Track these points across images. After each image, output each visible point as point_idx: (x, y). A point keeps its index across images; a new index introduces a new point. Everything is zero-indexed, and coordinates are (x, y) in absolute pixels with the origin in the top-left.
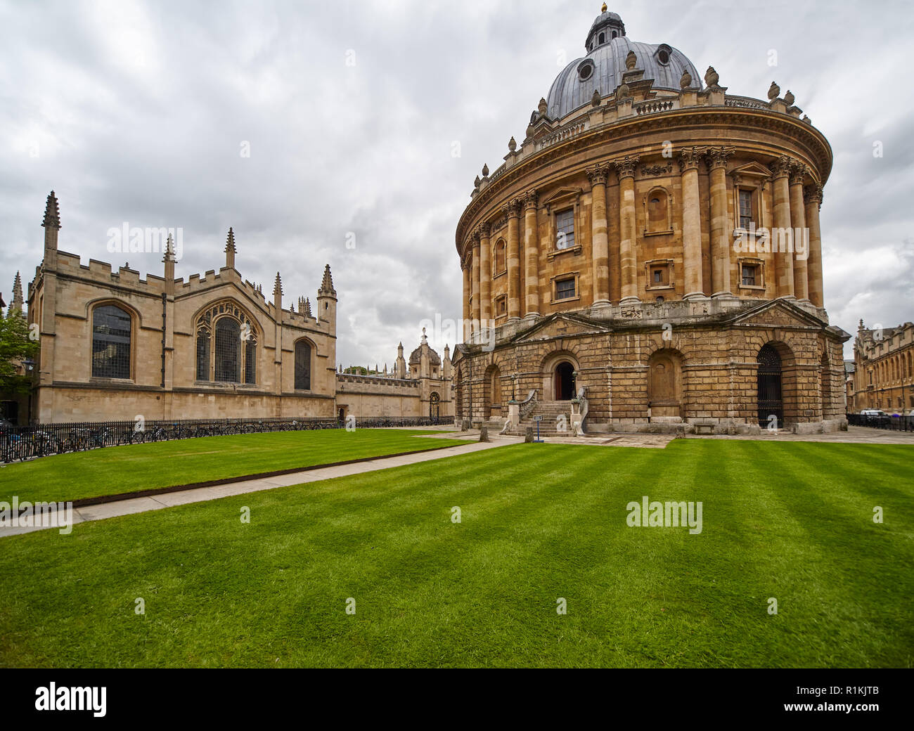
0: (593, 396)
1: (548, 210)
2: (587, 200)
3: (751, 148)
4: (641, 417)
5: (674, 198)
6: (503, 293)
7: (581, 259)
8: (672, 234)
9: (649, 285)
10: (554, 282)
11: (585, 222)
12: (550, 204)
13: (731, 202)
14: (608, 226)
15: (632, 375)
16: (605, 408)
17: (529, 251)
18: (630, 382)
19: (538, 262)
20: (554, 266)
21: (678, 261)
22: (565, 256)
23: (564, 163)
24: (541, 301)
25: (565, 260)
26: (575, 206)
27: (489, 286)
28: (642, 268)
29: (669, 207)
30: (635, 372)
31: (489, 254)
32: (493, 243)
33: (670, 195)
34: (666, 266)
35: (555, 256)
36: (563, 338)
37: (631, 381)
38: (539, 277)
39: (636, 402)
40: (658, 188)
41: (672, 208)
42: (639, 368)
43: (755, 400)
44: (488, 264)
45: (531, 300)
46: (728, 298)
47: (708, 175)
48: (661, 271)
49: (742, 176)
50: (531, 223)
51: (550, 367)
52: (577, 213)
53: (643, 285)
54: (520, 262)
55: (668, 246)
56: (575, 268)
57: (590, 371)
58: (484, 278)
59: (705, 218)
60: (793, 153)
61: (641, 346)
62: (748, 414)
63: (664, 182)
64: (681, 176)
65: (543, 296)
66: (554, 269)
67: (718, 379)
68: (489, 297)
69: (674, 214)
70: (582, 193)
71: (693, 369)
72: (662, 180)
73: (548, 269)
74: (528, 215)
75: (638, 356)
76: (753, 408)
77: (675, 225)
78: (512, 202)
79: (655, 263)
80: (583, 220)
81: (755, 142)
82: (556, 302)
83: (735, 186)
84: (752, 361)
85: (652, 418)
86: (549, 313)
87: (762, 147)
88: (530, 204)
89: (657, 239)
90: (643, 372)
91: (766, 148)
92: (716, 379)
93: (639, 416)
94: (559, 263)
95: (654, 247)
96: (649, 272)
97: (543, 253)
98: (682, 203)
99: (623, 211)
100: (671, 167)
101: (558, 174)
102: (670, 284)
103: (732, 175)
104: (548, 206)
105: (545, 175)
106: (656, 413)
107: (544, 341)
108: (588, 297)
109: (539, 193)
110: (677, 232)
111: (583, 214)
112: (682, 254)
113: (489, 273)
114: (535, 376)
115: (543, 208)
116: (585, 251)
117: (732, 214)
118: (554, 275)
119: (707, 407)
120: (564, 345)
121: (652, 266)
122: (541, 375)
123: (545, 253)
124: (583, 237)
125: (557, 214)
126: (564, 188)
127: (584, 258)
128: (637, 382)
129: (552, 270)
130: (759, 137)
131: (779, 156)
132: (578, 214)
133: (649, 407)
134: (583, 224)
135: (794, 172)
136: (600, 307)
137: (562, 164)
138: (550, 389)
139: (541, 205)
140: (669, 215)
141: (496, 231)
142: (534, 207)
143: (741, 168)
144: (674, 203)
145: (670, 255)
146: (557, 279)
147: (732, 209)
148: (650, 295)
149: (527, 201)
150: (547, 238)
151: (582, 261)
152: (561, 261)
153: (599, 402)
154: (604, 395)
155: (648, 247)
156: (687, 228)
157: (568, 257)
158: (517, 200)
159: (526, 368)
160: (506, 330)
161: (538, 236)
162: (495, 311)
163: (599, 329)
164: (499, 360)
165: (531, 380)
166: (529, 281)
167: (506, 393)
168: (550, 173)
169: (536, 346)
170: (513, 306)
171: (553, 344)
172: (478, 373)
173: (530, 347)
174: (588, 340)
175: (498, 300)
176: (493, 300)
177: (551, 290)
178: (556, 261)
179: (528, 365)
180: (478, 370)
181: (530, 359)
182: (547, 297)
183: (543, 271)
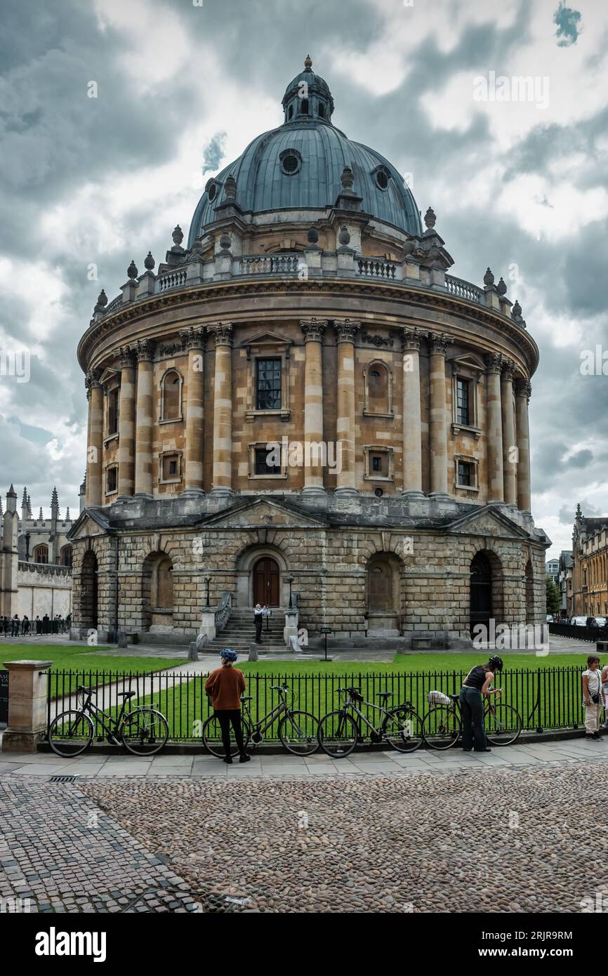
0: (305, 604)
1: (249, 353)
2: (298, 355)
3: (469, 339)
4: (358, 630)
5: (395, 376)
6: (174, 448)
7: (290, 428)
8: (392, 418)
9: (368, 475)
10: (253, 450)
11: (296, 382)
12: (251, 347)
13: (449, 391)
14: (323, 394)
15: (348, 581)
16: (318, 620)
17: (221, 403)
18: (346, 589)
19: (233, 419)
20: (255, 429)
21: (397, 450)
22: (269, 419)
23: (273, 302)
24: (234, 472)
26: (283, 359)
27: (152, 434)
28: (360, 453)
29: (389, 386)
30: (353, 577)
31: (153, 387)
32: (160, 373)
33: (391, 373)
34: (385, 453)
35: (255, 416)
36: (267, 529)
37: (347, 587)
38: (234, 439)
39: (352, 611)
40: (379, 362)
41: (393, 388)
42: (357, 572)
43: (468, 612)
44: (151, 401)
45: (220, 469)
46: (445, 500)
47: (429, 357)
48: (380, 458)
49: (460, 365)
50: (223, 365)
51: (247, 564)
52: (286, 368)
53: (361, 472)
54: (204, 413)
55: (388, 431)
57: (302, 573)
58: (142, 421)
59: (425, 406)
60: (505, 349)
61: (360, 546)
62: (462, 626)
63: (385, 356)
64: (402, 353)
65: (238, 466)
66: (254, 433)
67: (435, 588)
68: (151, 450)
69: (395, 395)
70: (293, 344)
71: (411, 576)
72: (383, 353)
73: (245, 431)
74: (220, 354)
75: (356, 558)
76: (465, 620)
77: (396, 408)
78: (198, 328)
79: (375, 449)
80: (293, 379)
81: (472, 332)
82: (256, 477)
83: (454, 375)
84: (466, 570)
85: (369, 631)
86: (245, 489)
87: (478, 339)
88: (224, 340)
89: (377, 421)
90: (361, 577)
91: (481, 341)
92: (433, 588)
93: (355, 629)
94: (261, 427)
95: (373, 430)
96: (367, 458)
97: (239, 408)
98: (402, 384)
99: (341, 381)
100: (393, 341)
101: (263, 313)
102: (390, 474)
103: (450, 363)
104: (249, 349)
105: (246, 309)
106: (373, 624)
107: (243, 530)
108: (297, 477)
109: (237, 327)
110: (398, 417)
111: (294, 371)
112: (402, 442)
113: (151, 413)
114: (229, 574)
115: (240, 348)
116: (295, 419)
117: (450, 405)
118: (254, 440)
119: (424, 619)
120: (268, 538)
121: (371, 452)
122: (236, 573)
123: (242, 410)
124: (293, 401)
125: (258, 360)
126: (270, 333)
127: (293, 427)
128: (354, 589)
129: (251, 433)
130: (475, 329)
131: (492, 351)
132: (287, 370)
133: (366, 618)
134: (293, 384)
135: (505, 368)
136: (313, 494)
137: (269, 301)
138: (246, 593)
139: (237, 343)
140: (389, 396)
141: (165, 356)
142: (229, 344)
143: (460, 358)
144: (394, 382)
145: (390, 442)
146: (259, 447)
147: (450, 400)
148: (369, 486)
149: (220, 334)
150: (244, 389)
151: (290, 430)
152: (264, 424)
153: (312, 611)
154: (317, 603)
155: (368, 429)
156: (407, 414)
157: (273, 421)
158: (205, 328)
159: (215, 562)
160: (183, 505)
161: (233, 384)
162: (160, 471)
163: (314, 523)
164: (170, 545)
165: (222, 579)
166: (220, 444)
167: (182, 594)
168: (253, 308)
169: (231, 535)
170: (192, 471)
171: (254, 534)
172: (132, 560)
173: (222, 535)
174: (299, 535)
175: (165, 457)
176: (156, 455)
177: (249, 461)
178: (257, 423)
179: (218, 558)
180: (131, 556)
181: (221, 551)
182: (243, 469)
183: (240, 433)
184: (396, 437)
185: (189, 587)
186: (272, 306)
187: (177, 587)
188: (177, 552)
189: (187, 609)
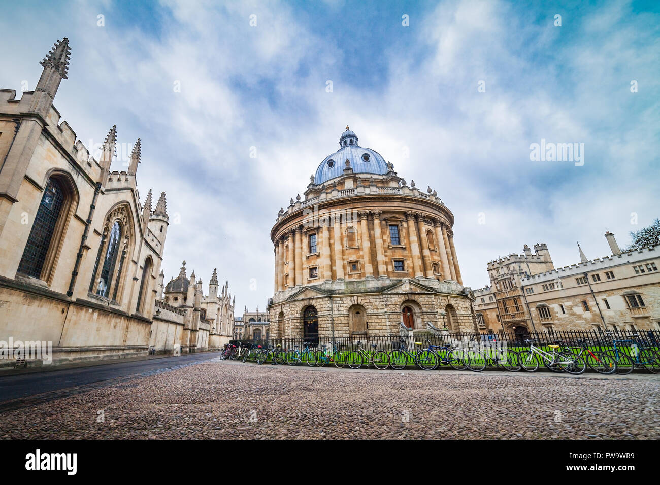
1: (386, 222)
2: (405, 225)
5: (435, 235)
6: (356, 259)
7: (406, 253)
9: (434, 273)
10: (393, 261)
12: (388, 220)
17: (378, 241)
19: (384, 248)
20: (393, 252)
21: (440, 263)
22: (398, 248)
23: (396, 204)
24: (387, 269)
25: (398, 251)
26: (399, 225)
27: (343, 253)
28: (431, 264)
30: (443, 315)
31: (341, 234)
34: (437, 265)
35: (392, 247)
36: (411, 294)
38: (385, 256)
40: (429, 230)
41: (435, 240)
42: (444, 313)
44: (341, 239)
45: (382, 268)
47: (443, 231)
48: (436, 267)
50: (378, 226)
52: (401, 229)
54: (372, 245)
55: (437, 256)
56: (403, 256)
57: (428, 313)
61: (442, 302)
63: (431, 228)
64: (436, 227)
65: (388, 267)
68: (343, 259)
69: (436, 243)
70: (403, 221)
71: (458, 315)
73: (390, 253)
74: (377, 221)
77: (437, 247)
78: (366, 211)
80: (405, 234)
82: (397, 272)
88: (377, 217)
89: (433, 252)
90: (445, 315)
94: (395, 252)
95: (433, 255)
96: (433, 266)
97: (385, 243)
98: (438, 239)
99: (423, 236)
100: (433, 223)
101: (393, 208)
107: (402, 294)
108: (412, 272)
109: (384, 212)
110: (438, 251)
111: (404, 231)
112: (441, 261)
113: (341, 244)
114: (398, 314)
115: (383, 220)
116: (407, 249)
118: (393, 257)
120: (412, 297)
121: (433, 264)
122: (400, 314)
123: (387, 244)
124: (406, 242)
125: (390, 225)
126: (397, 215)
127: (407, 252)
129: (392, 254)
136: (421, 279)
139: (382, 218)
142: (379, 219)
144: (435, 238)
145: (438, 260)
146: (396, 259)
148: (435, 277)
149: (376, 214)
150: (387, 236)
152: (396, 250)
155: (431, 255)
158: (370, 212)
159: (391, 308)
160: (369, 283)
161: (383, 234)
162: (348, 269)
163: (430, 291)
164: (363, 302)
165: (395, 316)
166: (381, 258)
167: (373, 324)
168: (388, 206)
169: (397, 296)
170: (369, 269)
171: (406, 296)
172: (342, 309)
173: (393, 296)
174: (424, 296)
175: (351, 262)
176: (346, 262)
177: (392, 265)
178: (393, 250)
179: (392, 307)
180: (340, 307)
181: (393, 303)
182: (390, 268)
183: (387, 254)
184: (439, 258)
185: (377, 321)
186: (396, 205)
187: (370, 321)
188: (368, 304)
189: (377, 331)
